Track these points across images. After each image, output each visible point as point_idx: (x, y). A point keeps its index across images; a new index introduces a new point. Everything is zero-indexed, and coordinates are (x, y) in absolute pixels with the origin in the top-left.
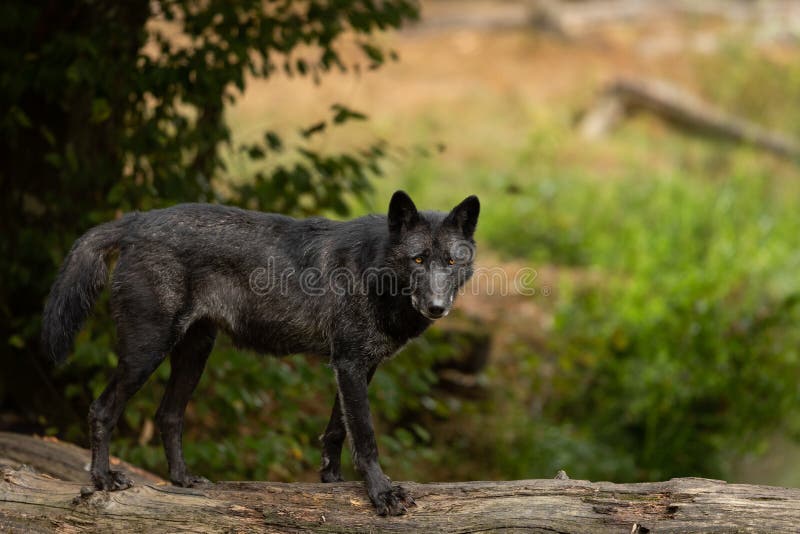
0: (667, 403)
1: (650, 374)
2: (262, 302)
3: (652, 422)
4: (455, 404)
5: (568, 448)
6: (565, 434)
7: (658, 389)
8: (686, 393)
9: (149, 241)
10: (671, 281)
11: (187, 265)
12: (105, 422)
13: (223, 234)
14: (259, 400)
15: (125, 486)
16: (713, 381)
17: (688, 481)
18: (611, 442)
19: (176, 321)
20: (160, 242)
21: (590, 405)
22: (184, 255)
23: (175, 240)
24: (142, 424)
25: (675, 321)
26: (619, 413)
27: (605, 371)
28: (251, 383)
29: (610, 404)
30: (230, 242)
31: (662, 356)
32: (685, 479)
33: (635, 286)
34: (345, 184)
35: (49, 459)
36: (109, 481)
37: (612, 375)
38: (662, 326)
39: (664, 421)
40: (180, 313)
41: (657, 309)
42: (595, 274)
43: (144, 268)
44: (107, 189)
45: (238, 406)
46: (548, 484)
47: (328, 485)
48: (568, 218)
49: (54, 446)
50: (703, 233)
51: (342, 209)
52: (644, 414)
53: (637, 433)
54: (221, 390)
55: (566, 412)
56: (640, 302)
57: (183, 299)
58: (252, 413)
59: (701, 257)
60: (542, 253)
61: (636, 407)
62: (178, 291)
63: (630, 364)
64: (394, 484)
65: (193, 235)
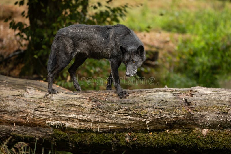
0: (205, 68)
1: (200, 60)
2: (95, 48)
3: (201, 72)
4: (149, 69)
5: (179, 79)
6: (179, 76)
7: (202, 64)
8: (209, 64)
9: (64, 36)
10: (207, 36)
11: (74, 41)
12: (52, 78)
13: (82, 32)
14: (98, 69)
15: (57, 92)
16: (217, 62)
17: (197, 87)
18: (191, 78)
19: (71, 55)
20: (66, 36)
21: (186, 68)
22: (72, 38)
23: (70, 35)
24: (67, 76)
25: (206, 47)
26: (193, 70)
27: (189, 60)
28: (95, 65)
29: (191, 68)
30: (84, 34)
31: (203, 56)
32: (196, 87)
33: (198, 38)
34: (118, 15)
35: (41, 86)
36: (52, 91)
37: (191, 61)
38: (203, 48)
39: (204, 72)
40: (72, 53)
41: (203, 44)
42: (188, 35)
43: (63, 42)
44: (57, 18)
45: (92, 71)
46: (162, 89)
47: (107, 91)
48: (182, 21)
49: (42, 83)
50: (216, 24)
51: (117, 21)
52: (199, 70)
53: (197, 75)
54: (87, 67)
55: (179, 70)
56: (199, 42)
57: (73, 49)
58: (96, 73)
59: (215, 30)
60: (175, 30)
61: (198, 68)
62: (71, 48)
63: (195, 58)
64: (124, 90)
65: (75, 33)
